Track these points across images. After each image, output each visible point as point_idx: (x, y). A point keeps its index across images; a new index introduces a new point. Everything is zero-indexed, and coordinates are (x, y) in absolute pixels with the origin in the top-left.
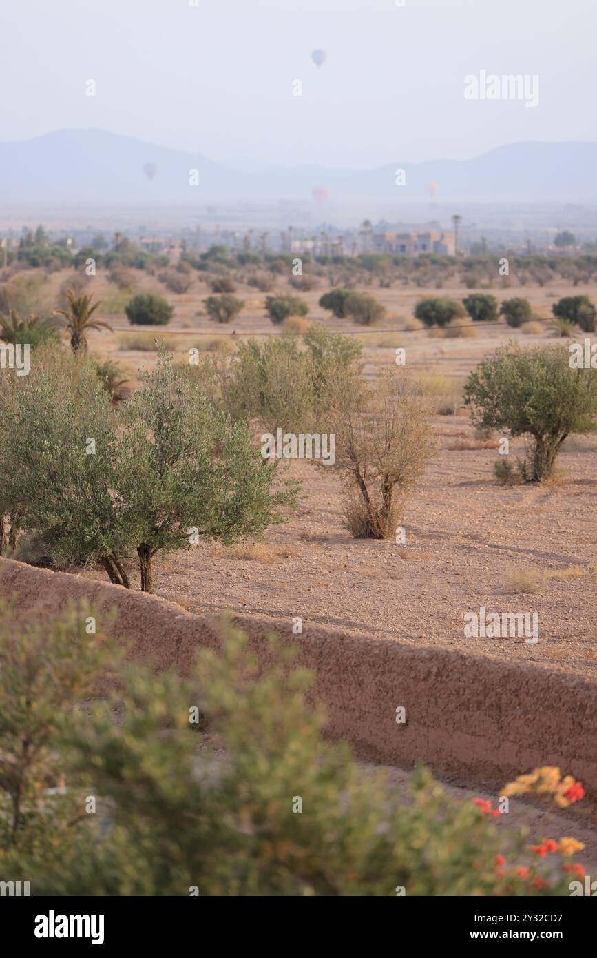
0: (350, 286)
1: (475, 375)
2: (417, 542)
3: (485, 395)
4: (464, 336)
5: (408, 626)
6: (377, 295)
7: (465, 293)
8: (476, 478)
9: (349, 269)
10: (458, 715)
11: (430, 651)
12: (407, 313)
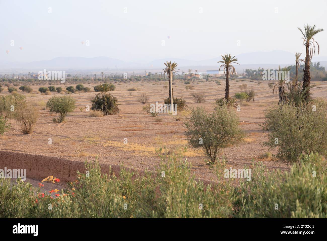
0: (26, 85)
1: (48, 102)
2: (37, 134)
3: (50, 105)
4: (49, 94)
5: (34, 151)
6: (31, 87)
7: (49, 86)
8: (49, 122)
9: (26, 82)
10: (41, 167)
11: (35, 155)
12: (37, 90)
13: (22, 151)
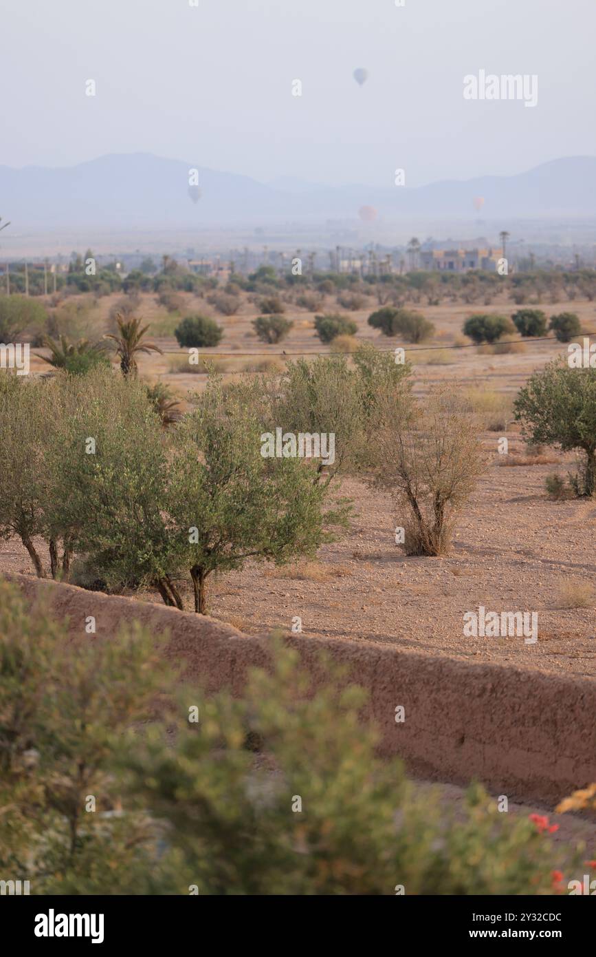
0: (399, 304)
1: (525, 391)
2: (470, 558)
3: (536, 410)
4: (514, 352)
5: (462, 643)
6: (426, 312)
7: (515, 308)
8: (528, 494)
9: (397, 287)
10: (514, 731)
11: (484, 667)
12: (457, 330)
13: (405, 643)
